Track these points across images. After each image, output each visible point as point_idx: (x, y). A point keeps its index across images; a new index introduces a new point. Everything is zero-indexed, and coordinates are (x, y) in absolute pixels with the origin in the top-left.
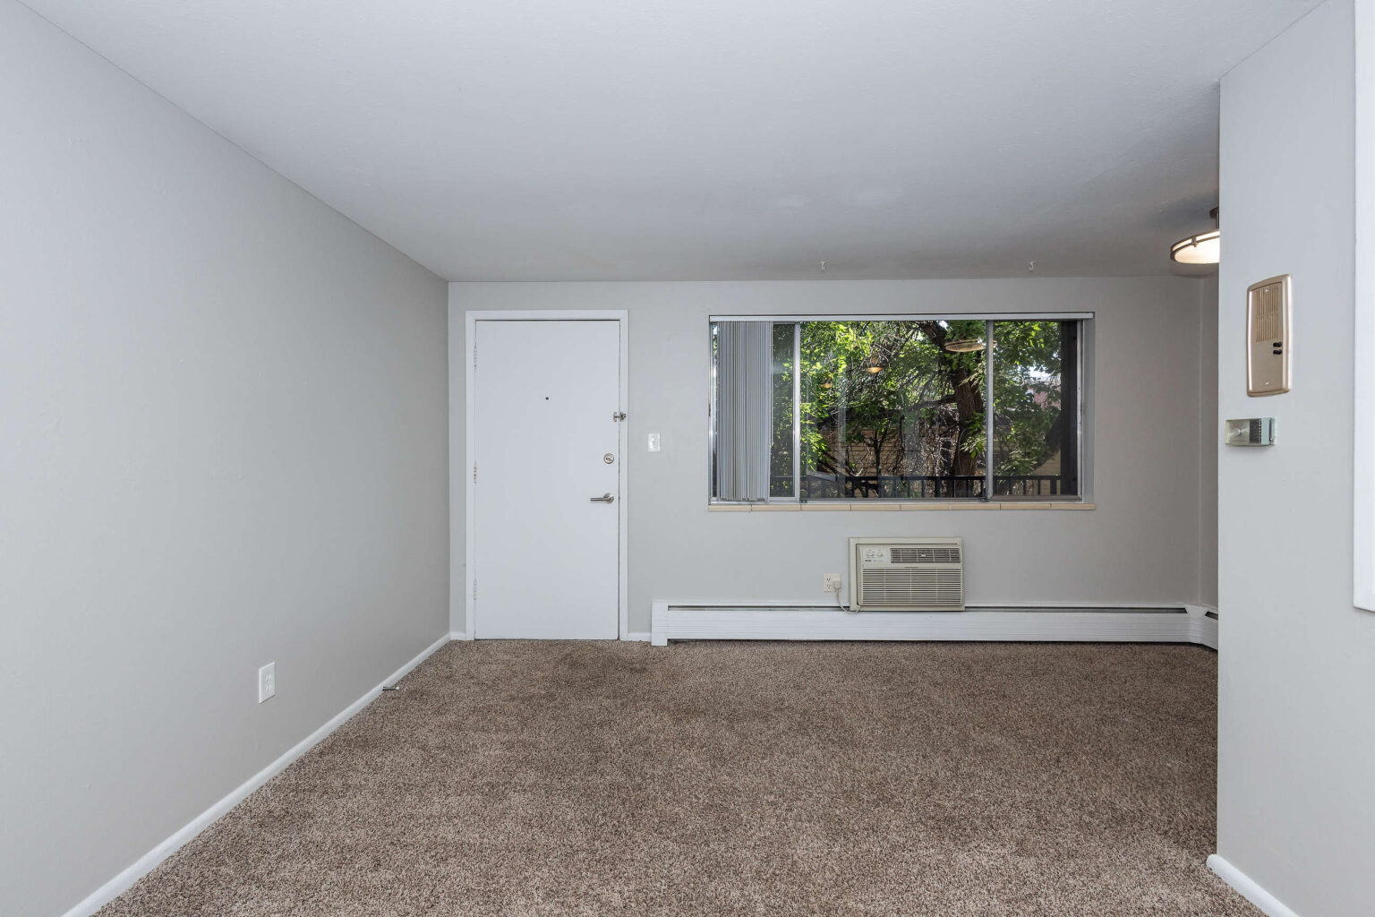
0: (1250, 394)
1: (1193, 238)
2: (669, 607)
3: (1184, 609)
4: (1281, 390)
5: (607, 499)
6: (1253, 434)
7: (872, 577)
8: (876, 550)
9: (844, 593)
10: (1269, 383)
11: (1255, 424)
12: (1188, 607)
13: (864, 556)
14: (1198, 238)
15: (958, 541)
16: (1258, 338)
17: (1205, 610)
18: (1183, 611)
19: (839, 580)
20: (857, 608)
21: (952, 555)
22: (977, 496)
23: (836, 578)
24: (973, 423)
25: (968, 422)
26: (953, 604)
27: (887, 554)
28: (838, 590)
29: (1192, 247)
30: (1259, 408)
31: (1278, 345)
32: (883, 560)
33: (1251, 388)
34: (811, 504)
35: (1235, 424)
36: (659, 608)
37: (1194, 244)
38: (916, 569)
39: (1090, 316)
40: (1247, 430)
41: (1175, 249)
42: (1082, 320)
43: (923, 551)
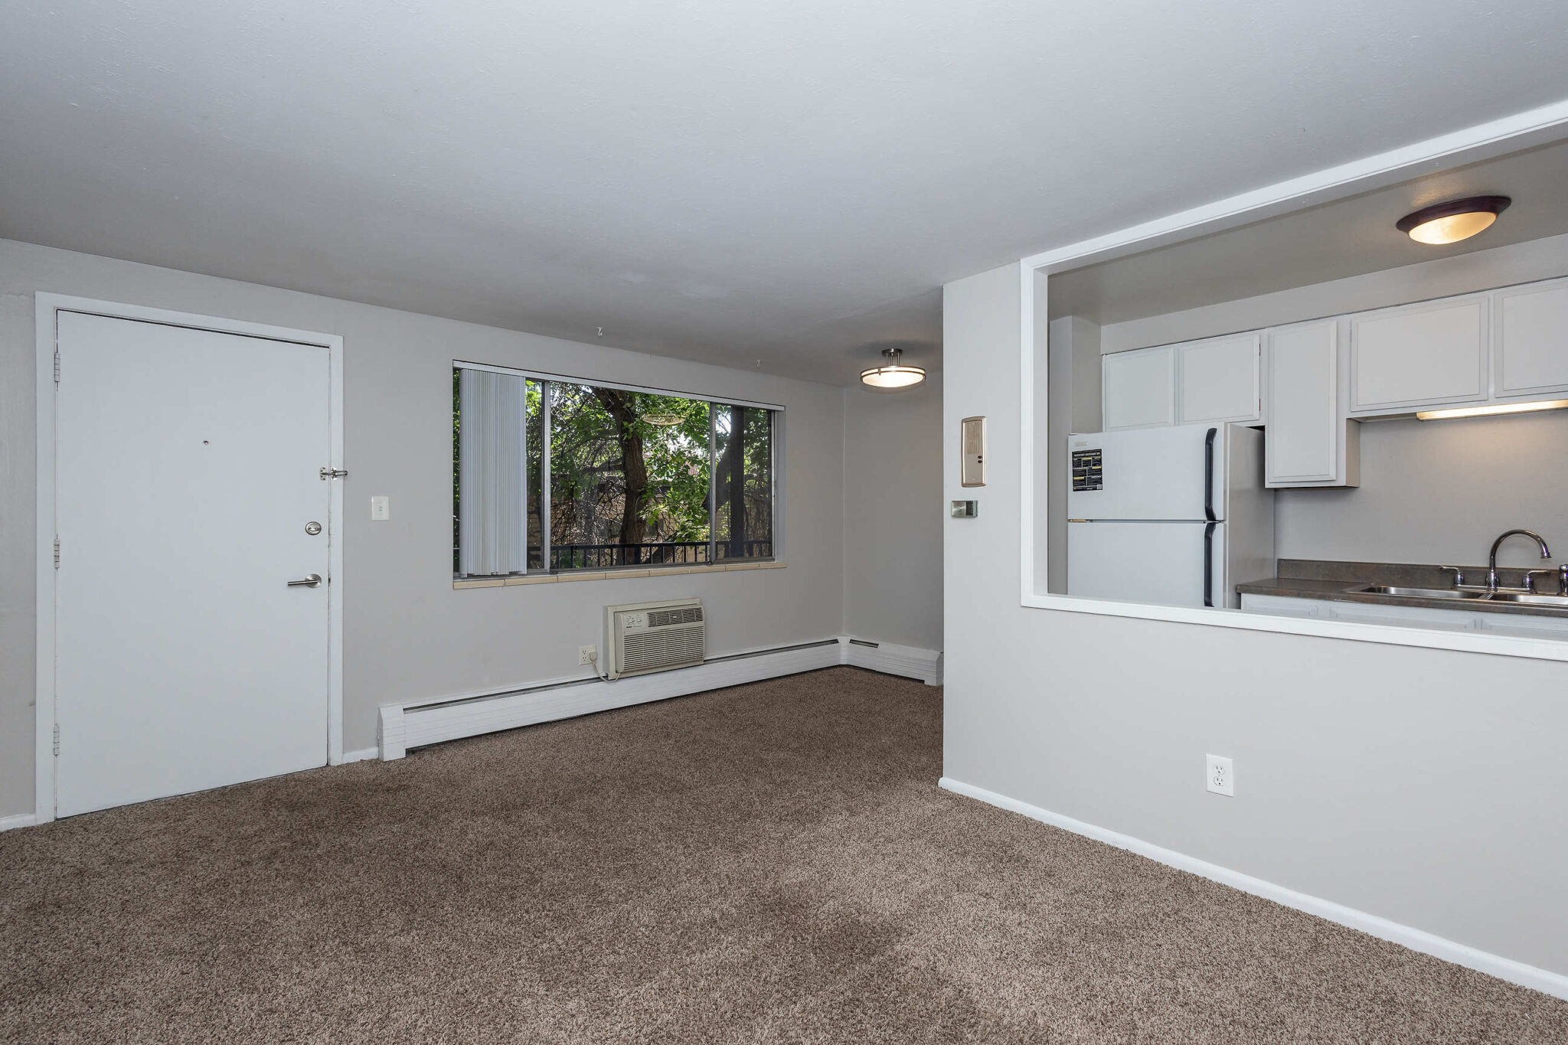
0: (964, 485)
1: (879, 368)
2: (404, 709)
3: (837, 640)
4: (981, 484)
5: (311, 584)
6: (969, 510)
7: (632, 642)
8: (634, 615)
9: (600, 664)
10: (974, 481)
11: (969, 504)
12: (839, 638)
13: (624, 624)
14: (882, 370)
15: (697, 601)
16: (969, 452)
17: (849, 639)
18: (836, 641)
19: (594, 651)
20: (619, 675)
21: (695, 614)
22: (645, 563)
23: (591, 649)
24: (645, 492)
25: (639, 490)
26: (697, 660)
27: (644, 618)
28: (594, 661)
29: (878, 375)
30: (970, 494)
31: (980, 457)
32: (641, 624)
33: (964, 482)
34: (564, 576)
35: (957, 503)
36: (392, 714)
37: (880, 373)
38: (667, 630)
39: (782, 409)
40: (964, 507)
41: (863, 374)
42: (774, 411)
43: (674, 613)
